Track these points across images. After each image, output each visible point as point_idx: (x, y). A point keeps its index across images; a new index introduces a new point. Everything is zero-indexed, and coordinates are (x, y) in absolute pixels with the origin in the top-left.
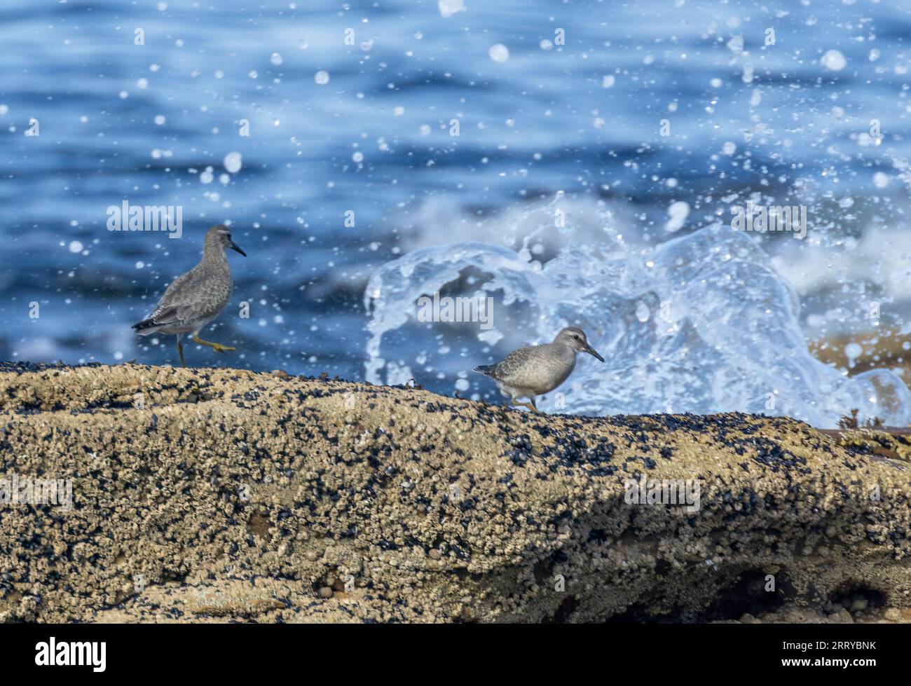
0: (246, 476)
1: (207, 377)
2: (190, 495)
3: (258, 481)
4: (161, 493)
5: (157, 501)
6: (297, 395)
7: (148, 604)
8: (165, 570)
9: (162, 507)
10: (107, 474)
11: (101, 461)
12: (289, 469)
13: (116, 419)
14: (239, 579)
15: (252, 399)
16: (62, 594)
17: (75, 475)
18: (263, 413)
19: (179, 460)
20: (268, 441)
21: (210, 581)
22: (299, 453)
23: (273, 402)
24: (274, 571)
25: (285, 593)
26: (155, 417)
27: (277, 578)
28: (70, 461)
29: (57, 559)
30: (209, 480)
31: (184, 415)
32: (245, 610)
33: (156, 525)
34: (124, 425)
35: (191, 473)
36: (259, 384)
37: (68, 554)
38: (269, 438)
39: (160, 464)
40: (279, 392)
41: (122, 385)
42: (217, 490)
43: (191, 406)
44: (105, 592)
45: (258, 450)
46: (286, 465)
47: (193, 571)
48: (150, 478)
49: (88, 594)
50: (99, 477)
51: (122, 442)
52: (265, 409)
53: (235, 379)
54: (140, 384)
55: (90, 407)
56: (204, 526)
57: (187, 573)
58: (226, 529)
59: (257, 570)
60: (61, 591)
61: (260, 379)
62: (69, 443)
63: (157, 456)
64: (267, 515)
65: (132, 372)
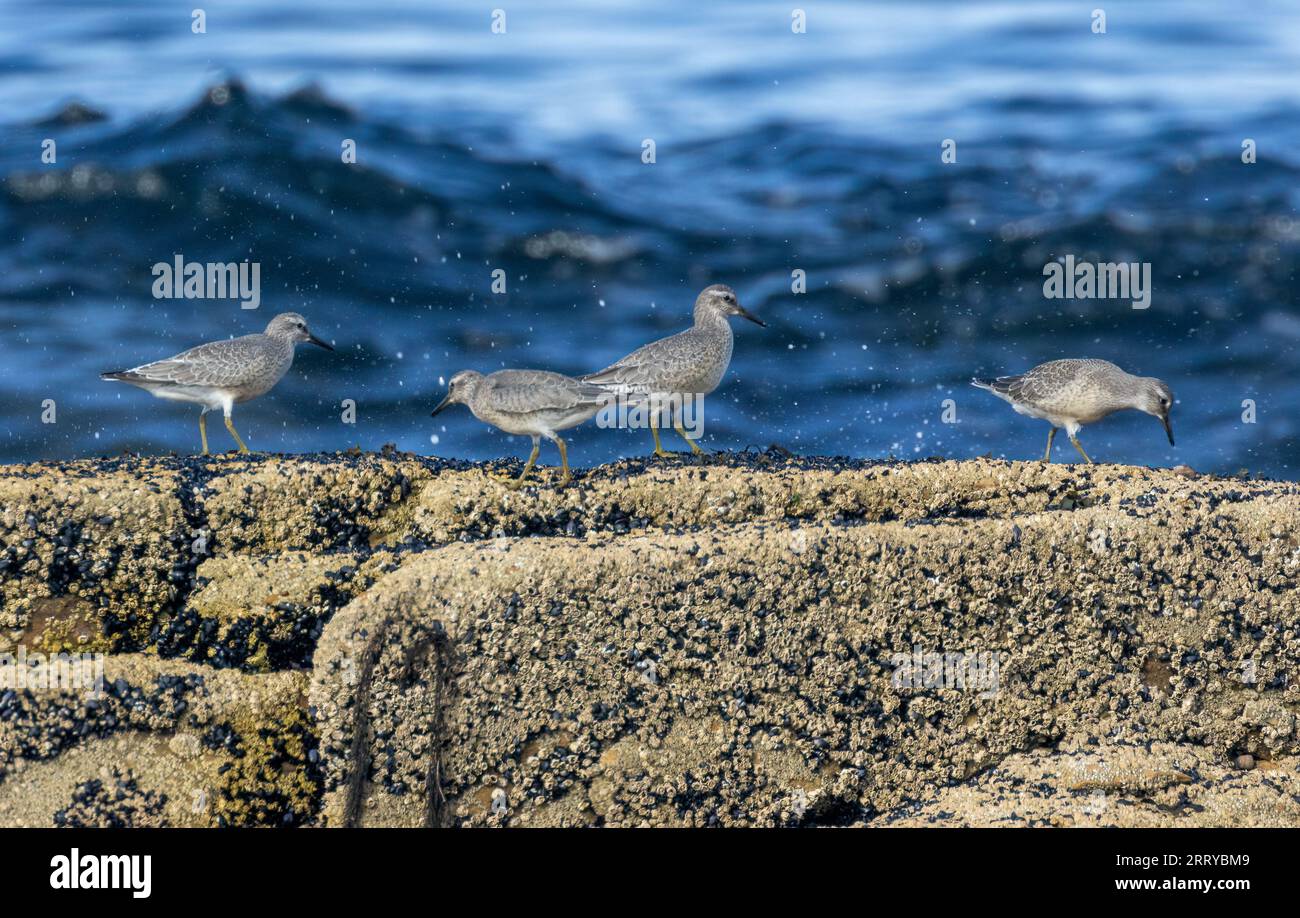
0: (1138, 607)
1: (1087, 476)
2: (1064, 632)
3: (1156, 614)
4: (1026, 631)
5: (1020, 641)
6: (1208, 499)
7: (1008, 779)
8: (1031, 733)
9: (1026, 649)
10: (953, 605)
11: (946, 588)
12: (1196, 598)
13: (965, 532)
14: (1130, 744)
15: (1147, 505)
16: (894, 766)
17: (911, 606)
18: (1162, 524)
19: (1049, 587)
20: (1168, 560)
21: (1091, 747)
22: (1210, 576)
23: (1174, 509)
24: (1177, 733)
25: (1191, 762)
26: (1017, 530)
27: (1180, 743)
28: (904, 588)
29: (887, 719)
30: (1089, 613)
31: (1057, 525)
32: (1138, 785)
33: (1019, 672)
34: (976, 540)
35: (1065, 604)
36: (1156, 484)
37: (901, 711)
38: (1169, 556)
39: (1025, 592)
40: (1183, 495)
41: (973, 487)
42: (1101, 626)
43: (1066, 515)
44: (950, 763)
45: (1155, 572)
46: (1193, 592)
47: (1069, 734)
48: (1012, 611)
49: (928, 766)
50: (943, 609)
51: (973, 563)
52: (1164, 518)
53: (1125, 478)
54: (997, 485)
55: (931, 516)
56: (1083, 675)
57: (1061, 737)
58: (1112, 678)
59: (1153, 733)
60: (892, 761)
61: (1157, 478)
62: (904, 564)
63: (1021, 581)
64: (1168, 660)
65: (987, 470)
